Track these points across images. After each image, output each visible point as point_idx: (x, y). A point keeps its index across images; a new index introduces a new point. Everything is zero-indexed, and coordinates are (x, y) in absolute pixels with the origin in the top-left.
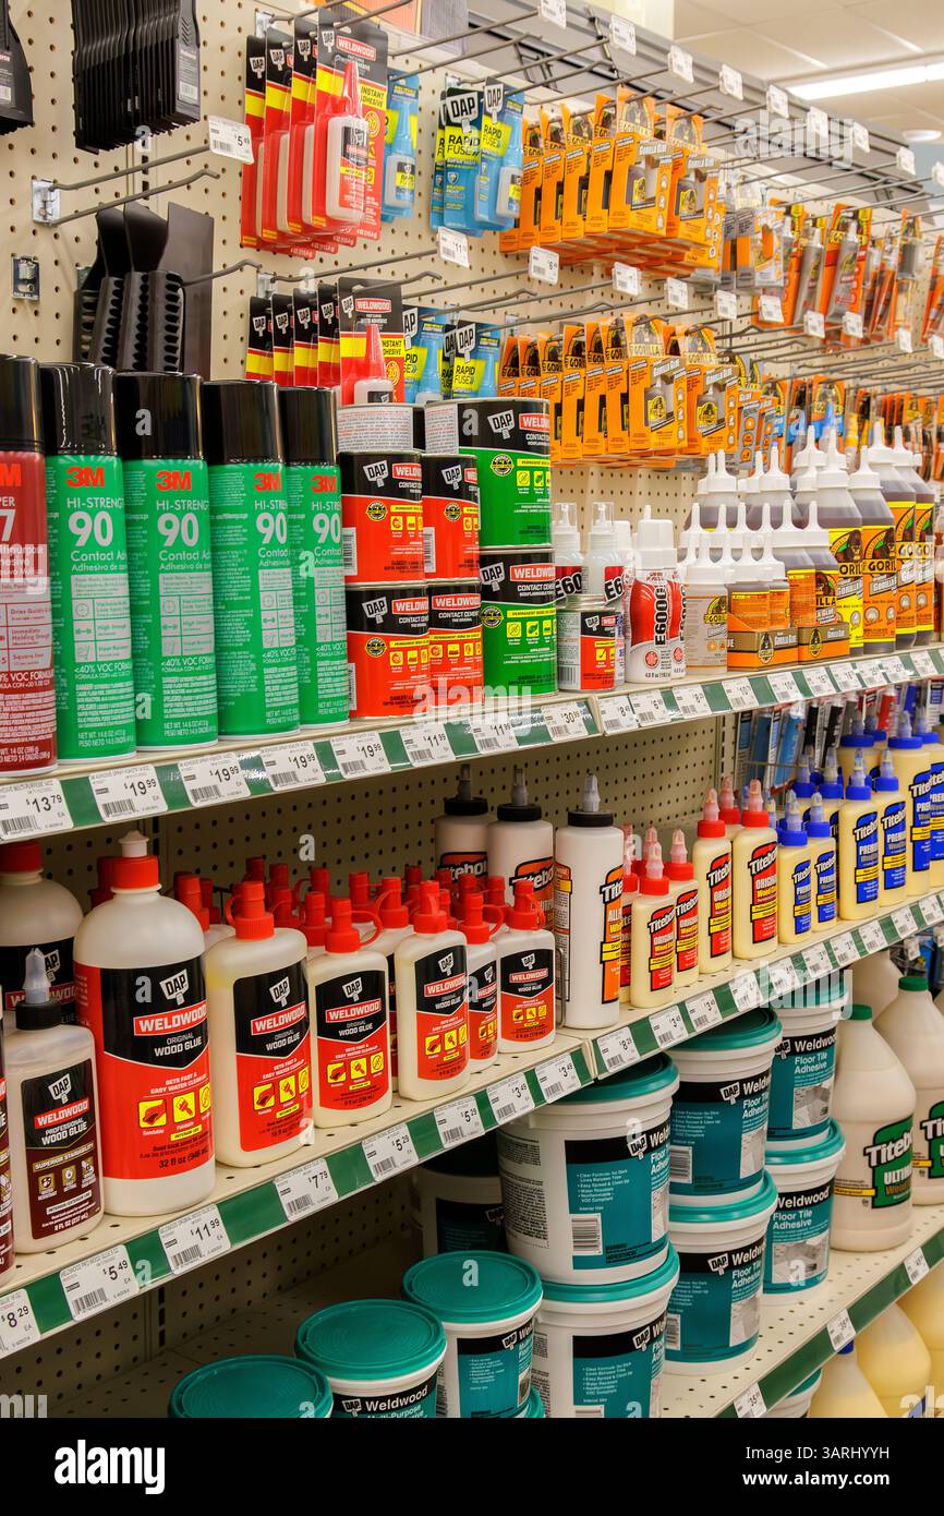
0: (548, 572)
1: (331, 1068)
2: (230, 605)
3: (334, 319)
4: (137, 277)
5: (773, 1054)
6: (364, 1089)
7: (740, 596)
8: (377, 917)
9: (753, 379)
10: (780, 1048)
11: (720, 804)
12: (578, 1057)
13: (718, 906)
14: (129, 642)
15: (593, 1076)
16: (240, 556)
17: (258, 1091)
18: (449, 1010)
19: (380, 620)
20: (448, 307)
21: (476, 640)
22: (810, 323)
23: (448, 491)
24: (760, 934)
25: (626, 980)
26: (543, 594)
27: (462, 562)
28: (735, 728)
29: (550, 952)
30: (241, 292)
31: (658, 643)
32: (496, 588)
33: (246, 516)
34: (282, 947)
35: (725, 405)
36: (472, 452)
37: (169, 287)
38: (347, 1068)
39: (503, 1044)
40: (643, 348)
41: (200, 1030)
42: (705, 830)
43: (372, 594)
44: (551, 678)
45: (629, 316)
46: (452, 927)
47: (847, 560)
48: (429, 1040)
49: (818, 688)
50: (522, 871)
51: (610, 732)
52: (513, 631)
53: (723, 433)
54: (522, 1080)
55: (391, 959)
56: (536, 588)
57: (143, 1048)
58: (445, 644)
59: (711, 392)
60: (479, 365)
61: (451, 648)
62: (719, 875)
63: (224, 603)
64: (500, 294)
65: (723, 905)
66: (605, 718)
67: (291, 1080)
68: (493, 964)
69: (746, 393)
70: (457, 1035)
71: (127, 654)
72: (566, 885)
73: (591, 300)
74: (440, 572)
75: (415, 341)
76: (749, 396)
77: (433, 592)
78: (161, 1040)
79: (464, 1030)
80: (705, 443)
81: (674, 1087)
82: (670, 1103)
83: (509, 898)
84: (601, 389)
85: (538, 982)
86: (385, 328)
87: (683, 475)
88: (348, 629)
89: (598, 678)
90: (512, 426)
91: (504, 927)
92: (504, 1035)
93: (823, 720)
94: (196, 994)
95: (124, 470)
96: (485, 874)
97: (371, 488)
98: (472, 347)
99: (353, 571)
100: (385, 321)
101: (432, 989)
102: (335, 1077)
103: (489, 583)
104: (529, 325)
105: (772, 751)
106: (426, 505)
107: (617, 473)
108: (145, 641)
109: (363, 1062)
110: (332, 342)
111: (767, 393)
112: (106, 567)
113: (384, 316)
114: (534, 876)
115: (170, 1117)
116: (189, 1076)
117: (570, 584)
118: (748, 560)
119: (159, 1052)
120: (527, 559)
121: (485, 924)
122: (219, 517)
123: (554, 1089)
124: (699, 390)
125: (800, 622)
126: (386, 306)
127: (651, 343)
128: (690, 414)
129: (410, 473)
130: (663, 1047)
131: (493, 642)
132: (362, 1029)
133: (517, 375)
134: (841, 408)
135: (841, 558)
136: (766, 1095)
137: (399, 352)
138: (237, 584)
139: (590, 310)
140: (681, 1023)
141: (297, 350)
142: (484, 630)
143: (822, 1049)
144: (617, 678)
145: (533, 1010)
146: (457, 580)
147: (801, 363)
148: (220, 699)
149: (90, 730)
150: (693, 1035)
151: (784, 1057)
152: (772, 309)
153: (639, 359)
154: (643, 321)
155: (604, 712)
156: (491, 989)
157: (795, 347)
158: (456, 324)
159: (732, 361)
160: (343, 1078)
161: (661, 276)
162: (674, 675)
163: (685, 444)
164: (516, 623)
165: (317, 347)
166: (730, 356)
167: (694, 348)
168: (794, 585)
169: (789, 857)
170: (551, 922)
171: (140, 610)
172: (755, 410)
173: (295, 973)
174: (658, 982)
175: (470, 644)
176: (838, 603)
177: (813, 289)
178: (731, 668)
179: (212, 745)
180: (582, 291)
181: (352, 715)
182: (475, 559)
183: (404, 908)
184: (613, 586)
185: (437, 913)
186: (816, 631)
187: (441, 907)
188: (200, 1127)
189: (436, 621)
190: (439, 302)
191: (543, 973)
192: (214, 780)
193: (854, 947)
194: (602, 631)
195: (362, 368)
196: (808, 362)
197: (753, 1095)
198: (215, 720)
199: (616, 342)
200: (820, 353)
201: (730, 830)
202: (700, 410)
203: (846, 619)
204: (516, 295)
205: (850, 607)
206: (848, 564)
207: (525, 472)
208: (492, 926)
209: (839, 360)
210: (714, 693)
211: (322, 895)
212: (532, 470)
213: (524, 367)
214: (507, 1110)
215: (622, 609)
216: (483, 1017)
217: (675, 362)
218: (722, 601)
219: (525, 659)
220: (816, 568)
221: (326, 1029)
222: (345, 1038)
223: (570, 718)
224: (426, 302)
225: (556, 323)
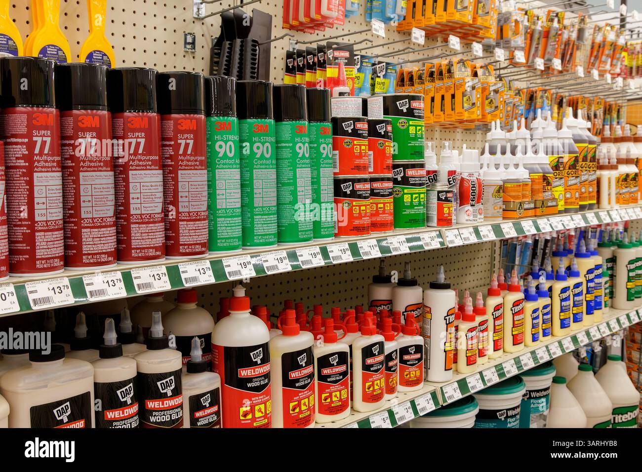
0: (422, 172)
1: (324, 396)
2: (283, 184)
3: (324, 60)
4: (238, 41)
5: (521, 398)
6: (338, 406)
7: (508, 185)
8: (344, 327)
9: (510, 88)
10: (524, 395)
11: (498, 281)
12: (434, 395)
13: (497, 328)
14: (240, 200)
15: (441, 404)
16: (289, 162)
17: (292, 405)
18: (376, 371)
19: (349, 192)
20: (373, 55)
21: (391, 203)
22: (537, 63)
23: (379, 135)
24: (516, 341)
25: (455, 361)
26: (420, 182)
27: (385, 167)
28: (500, 248)
29: (422, 346)
30: (283, 48)
31: (471, 206)
32: (399, 179)
33: (291, 145)
34: (302, 340)
35: (498, 100)
36: (389, 118)
37: (253, 45)
38: (331, 396)
39: (400, 388)
40: (461, 73)
41: (267, 376)
42: (491, 293)
43: (345, 181)
44: (422, 221)
45: (455, 59)
46: (378, 333)
47: (557, 169)
48: (367, 384)
49: (544, 228)
50: (409, 309)
51: (450, 246)
52: (407, 199)
53: (497, 112)
54: (409, 404)
55: (351, 347)
56: (417, 179)
57: (242, 383)
58: (377, 204)
59: (492, 94)
60: (386, 81)
61: (380, 206)
62: (498, 313)
63: (281, 183)
64: (396, 50)
65: (500, 327)
66: (448, 239)
67: (306, 400)
68: (396, 351)
69: (507, 95)
70: (379, 382)
71: (239, 205)
72: (428, 316)
73: (437, 52)
74: (375, 172)
75: (359, 70)
76: (508, 96)
77: (373, 180)
78: (250, 380)
79: (383, 380)
80: (489, 117)
81: (476, 411)
82: (474, 419)
83: (403, 321)
84: (442, 92)
85: (416, 360)
86: (346, 64)
87: (478, 132)
88: (335, 196)
89: (445, 221)
90: (407, 106)
91: (401, 334)
92: (401, 384)
93: (541, 245)
94: (266, 360)
95: (239, 123)
96: (391, 310)
97: (346, 133)
98: (384, 73)
99: (337, 170)
100: (346, 61)
101: (369, 361)
102: (325, 400)
103: (396, 177)
104: (409, 63)
105: (517, 259)
106: (369, 141)
107: (447, 130)
108: (247, 200)
109: (338, 393)
110: (323, 70)
111: (516, 95)
112: (231, 166)
113: (346, 59)
114: (414, 311)
115: (254, 415)
116: (262, 397)
117: (432, 179)
118: (512, 169)
119: (249, 385)
120: (413, 166)
121: (393, 332)
122: (279, 145)
123: (423, 409)
124: (486, 93)
125: (535, 198)
126: (347, 54)
127: (465, 71)
128: (483, 104)
129: (363, 126)
130: (473, 391)
131: (398, 204)
132: (338, 378)
133: (404, 86)
134: (550, 102)
135: (554, 168)
136: (518, 417)
137: (352, 75)
138: (287, 174)
139: (437, 57)
140: (480, 381)
141: (307, 74)
142: (394, 198)
143: (544, 396)
144: (453, 221)
145: (413, 372)
146: (382, 175)
147: (532, 82)
148: (278, 226)
149: (223, 239)
150: (486, 387)
151: (526, 399)
152: (520, 57)
153: (459, 79)
154: (462, 61)
155: (447, 237)
156: (395, 362)
157: (529, 74)
158: (377, 63)
159: (501, 80)
160: (329, 400)
161: (469, 42)
162: (478, 220)
163: (480, 117)
164: (408, 195)
165: (316, 73)
166: (500, 78)
167: (484, 74)
168: (533, 181)
169: (530, 306)
170: (422, 333)
171: (245, 186)
172: (511, 103)
173: (309, 351)
174: (470, 362)
175: (387, 204)
176: (553, 189)
177: (537, 48)
178: (504, 218)
179: (275, 247)
180: (433, 48)
181: (336, 235)
182: (391, 166)
183: (356, 324)
184: (451, 179)
185: (372, 326)
186: (543, 202)
187: (374, 324)
188: (266, 420)
189: (374, 193)
190: (369, 53)
191: (418, 356)
192: (276, 263)
193: (559, 349)
194: (447, 200)
195: (336, 82)
196: (534, 81)
197: (512, 417)
198: (276, 235)
199: (449, 71)
200: (540, 77)
201: (503, 293)
202: (487, 102)
203: (557, 197)
204: (404, 50)
205: (558, 191)
206: (557, 172)
207: (413, 127)
208: (396, 334)
209: (549, 80)
210: (497, 229)
211: (320, 317)
212: (416, 126)
213: (407, 82)
214: (402, 418)
215: (456, 190)
216: (391, 375)
217: (476, 80)
218: (500, 187)
219: (412, 212)
220: (543, 173)
221: (322, 378)
222: (330, 382)
223: (432, 239)
224: (363, 53)
225: (421, 63)
